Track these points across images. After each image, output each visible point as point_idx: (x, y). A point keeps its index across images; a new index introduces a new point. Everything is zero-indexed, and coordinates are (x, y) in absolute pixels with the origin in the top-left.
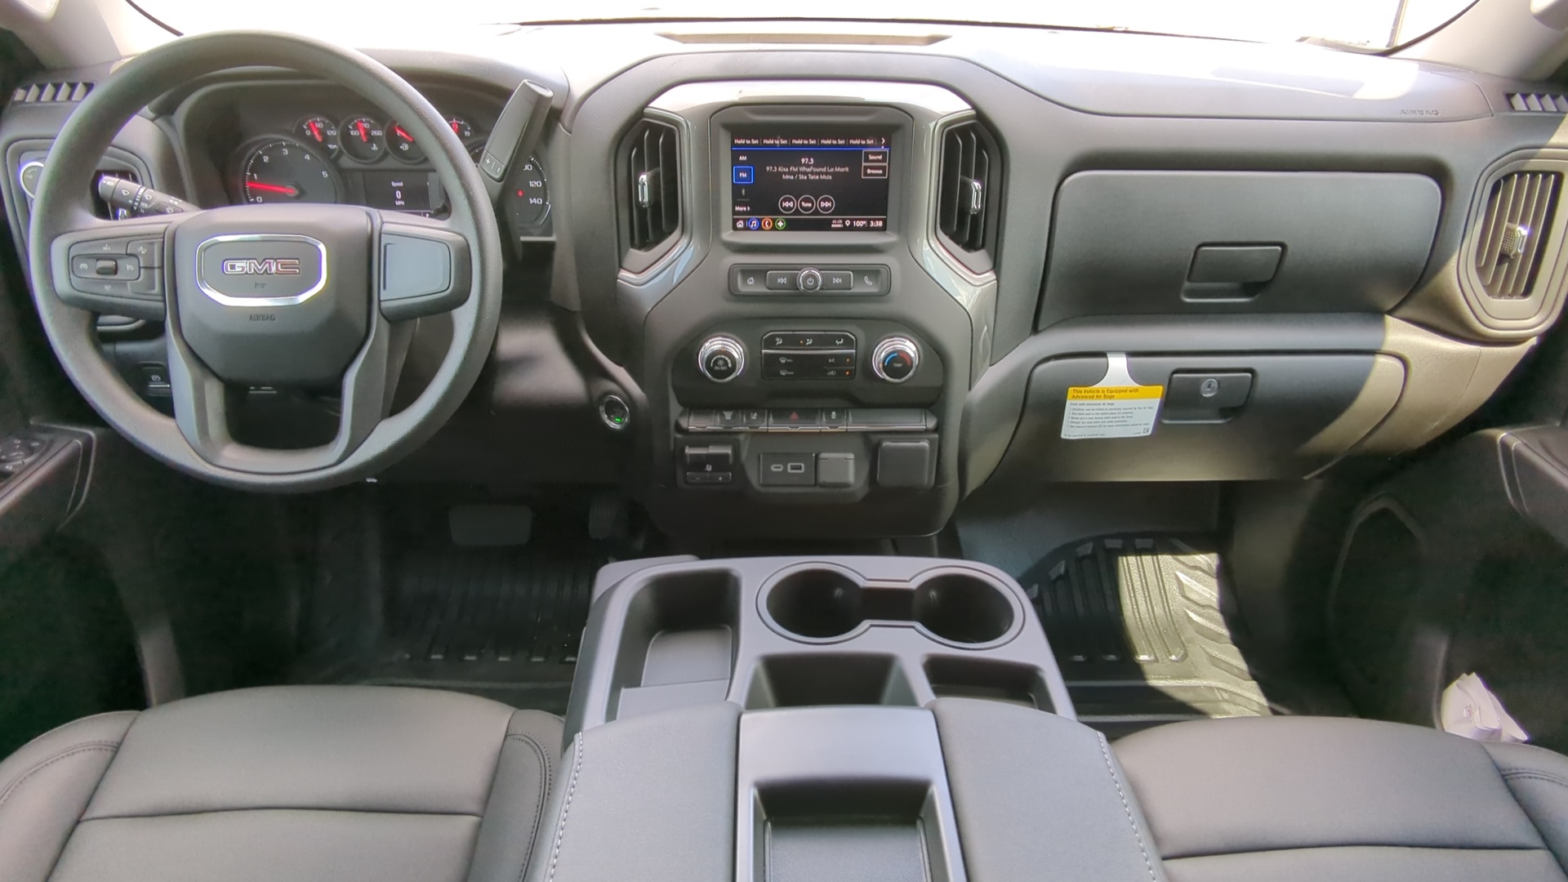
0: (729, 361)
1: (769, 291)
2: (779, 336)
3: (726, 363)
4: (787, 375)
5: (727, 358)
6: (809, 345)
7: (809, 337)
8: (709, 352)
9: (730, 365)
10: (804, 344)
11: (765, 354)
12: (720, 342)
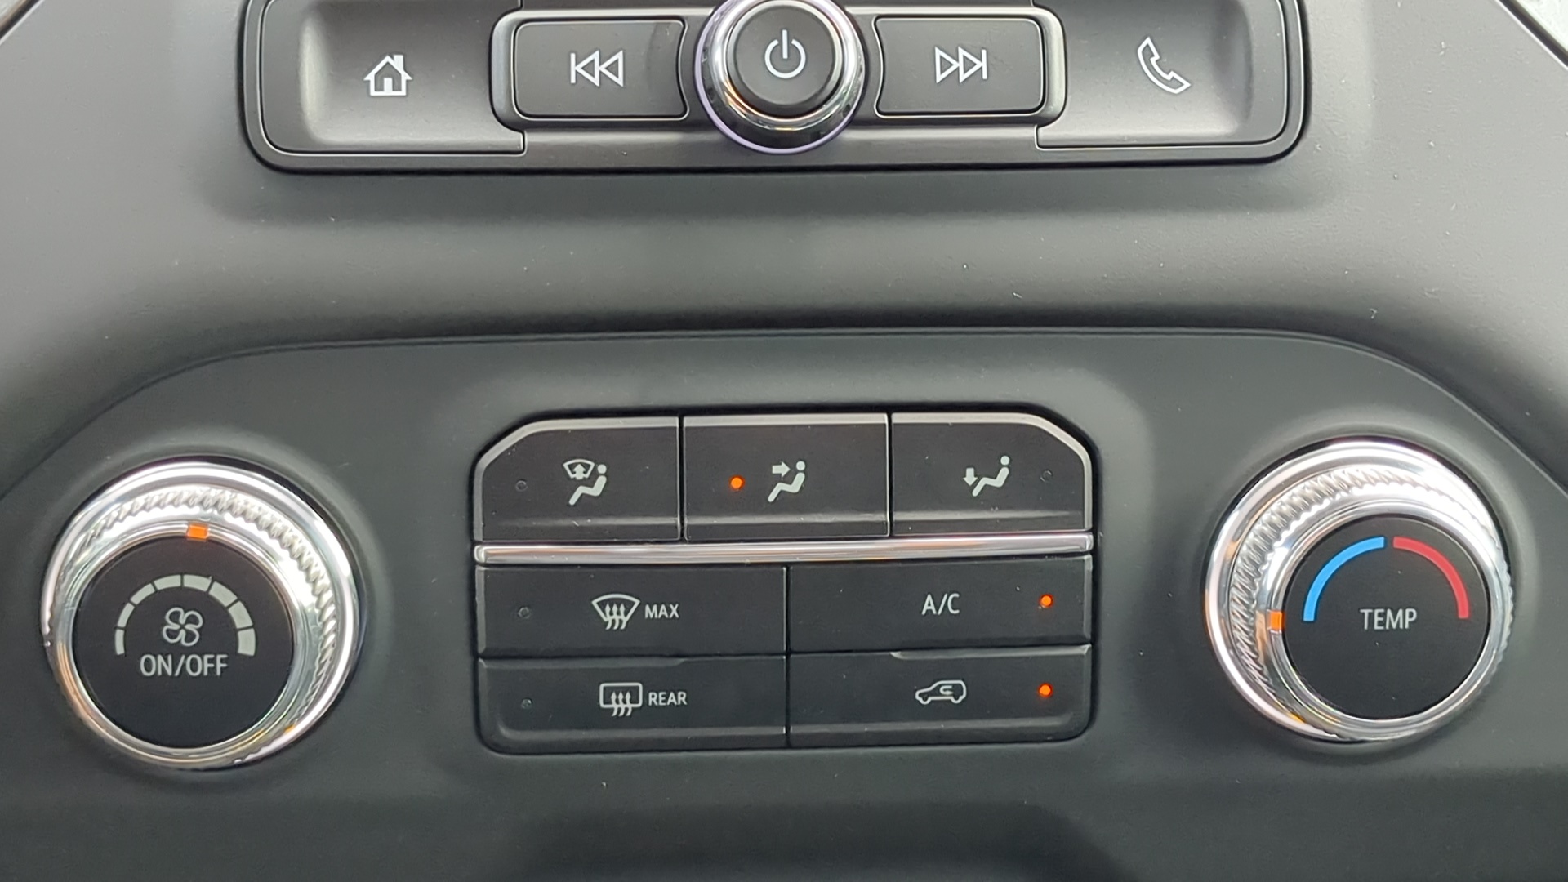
0: (240, 616)
1: (513, 138)
2: (591, 446)
3: (219, 632)
4: (645, 716)
5: (222, 594)
6: (786, 503)
7: (788, 445)
8: (79, 583)
9: (247, 644)
10: (753, 499)
11: (496, 568)
12: (200, 490)
